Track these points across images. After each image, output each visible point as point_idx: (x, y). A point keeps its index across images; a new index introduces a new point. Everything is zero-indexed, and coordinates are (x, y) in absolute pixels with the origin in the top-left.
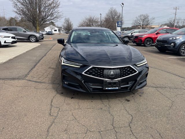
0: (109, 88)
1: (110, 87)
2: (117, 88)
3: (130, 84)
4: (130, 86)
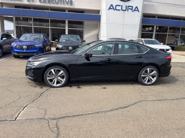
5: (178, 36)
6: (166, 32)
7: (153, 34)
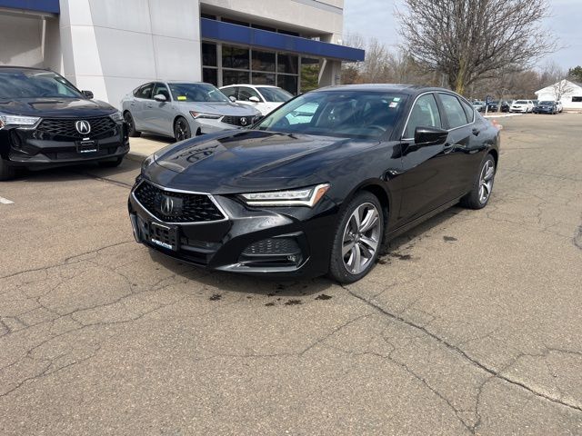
0: (158, 242)
1: (158, 240)
2: (170, 247)
3: (210, 249)
4: (211, 254)
5: (271, 77)
6: (246, 64)
7: (215, 71)
